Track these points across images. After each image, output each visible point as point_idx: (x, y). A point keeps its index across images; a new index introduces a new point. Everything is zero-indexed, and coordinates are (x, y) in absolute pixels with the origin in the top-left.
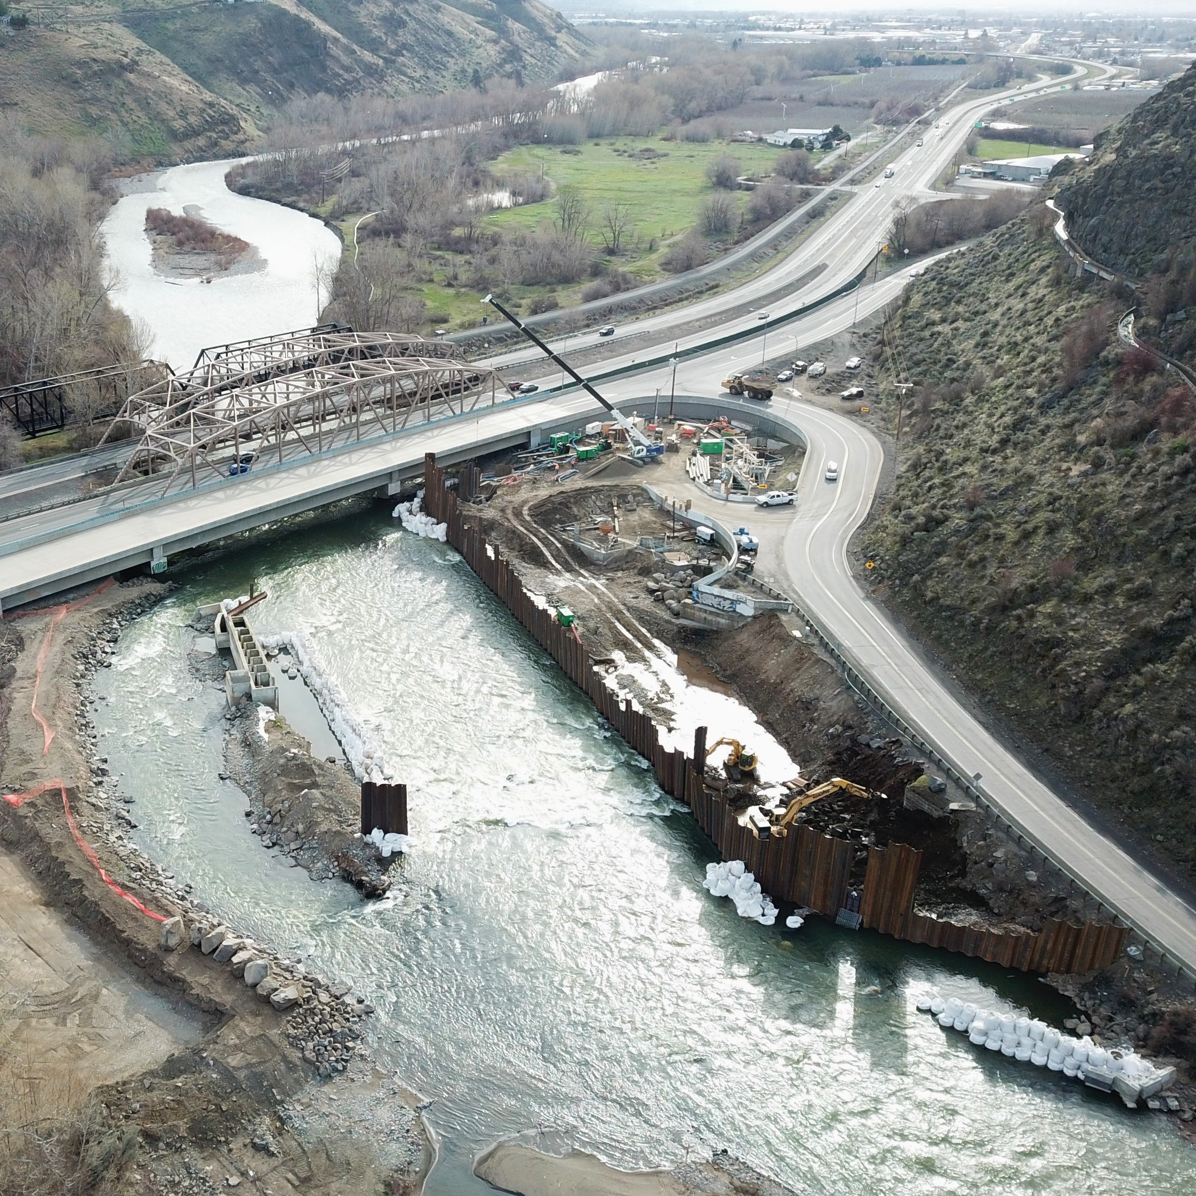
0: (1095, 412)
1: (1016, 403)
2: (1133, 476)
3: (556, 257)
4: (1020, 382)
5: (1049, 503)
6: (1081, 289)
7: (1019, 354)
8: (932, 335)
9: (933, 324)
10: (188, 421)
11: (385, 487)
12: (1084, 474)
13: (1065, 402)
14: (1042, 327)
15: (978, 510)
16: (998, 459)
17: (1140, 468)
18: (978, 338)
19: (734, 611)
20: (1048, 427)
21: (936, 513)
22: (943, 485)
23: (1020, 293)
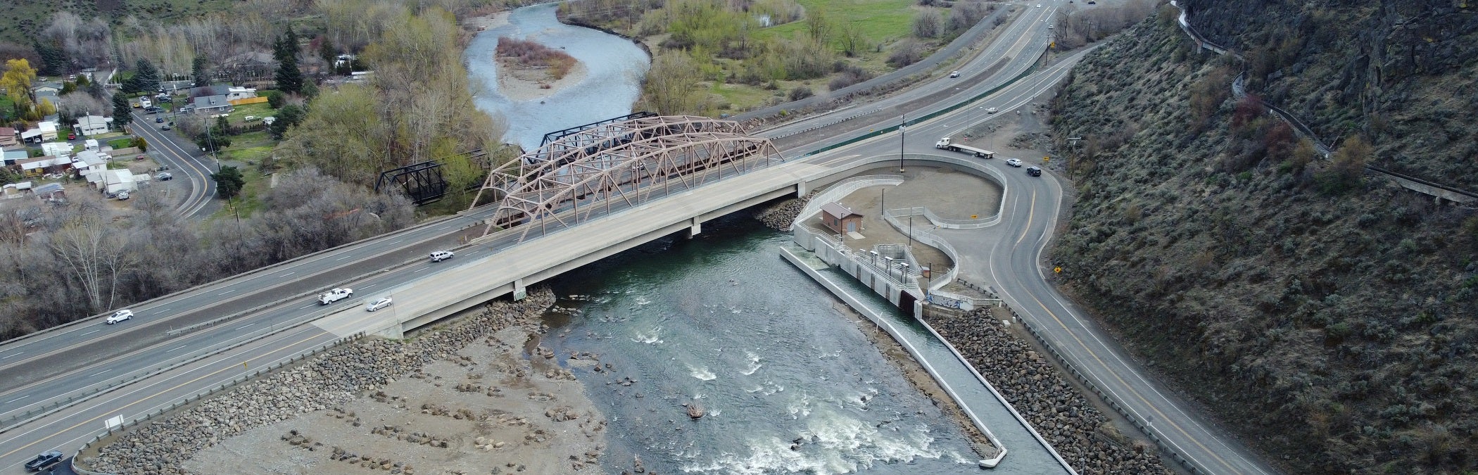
0: (1219, 148)
1: (1160, 145)
2: (1251, 192)
3: (809, 59)
4: (1161, 131)
5: (1190, 216)
6: (1202, 63)
7: (1158, 112)
8: (1092, 103)
9: (1093, 94)
10: (537, 188)
11: (689, 230)
12: (1215, 193)
13: (1197, 142)
14: (1174, 91)
15: (1136, 225)
16: (1149, 186)
17: (1256, 185)
18: (1126, 102)
19: (959, 308)
20: (1185, 161)
21: (1105, 228)
22: (1108, 208)
23: (1155, 68)
